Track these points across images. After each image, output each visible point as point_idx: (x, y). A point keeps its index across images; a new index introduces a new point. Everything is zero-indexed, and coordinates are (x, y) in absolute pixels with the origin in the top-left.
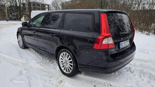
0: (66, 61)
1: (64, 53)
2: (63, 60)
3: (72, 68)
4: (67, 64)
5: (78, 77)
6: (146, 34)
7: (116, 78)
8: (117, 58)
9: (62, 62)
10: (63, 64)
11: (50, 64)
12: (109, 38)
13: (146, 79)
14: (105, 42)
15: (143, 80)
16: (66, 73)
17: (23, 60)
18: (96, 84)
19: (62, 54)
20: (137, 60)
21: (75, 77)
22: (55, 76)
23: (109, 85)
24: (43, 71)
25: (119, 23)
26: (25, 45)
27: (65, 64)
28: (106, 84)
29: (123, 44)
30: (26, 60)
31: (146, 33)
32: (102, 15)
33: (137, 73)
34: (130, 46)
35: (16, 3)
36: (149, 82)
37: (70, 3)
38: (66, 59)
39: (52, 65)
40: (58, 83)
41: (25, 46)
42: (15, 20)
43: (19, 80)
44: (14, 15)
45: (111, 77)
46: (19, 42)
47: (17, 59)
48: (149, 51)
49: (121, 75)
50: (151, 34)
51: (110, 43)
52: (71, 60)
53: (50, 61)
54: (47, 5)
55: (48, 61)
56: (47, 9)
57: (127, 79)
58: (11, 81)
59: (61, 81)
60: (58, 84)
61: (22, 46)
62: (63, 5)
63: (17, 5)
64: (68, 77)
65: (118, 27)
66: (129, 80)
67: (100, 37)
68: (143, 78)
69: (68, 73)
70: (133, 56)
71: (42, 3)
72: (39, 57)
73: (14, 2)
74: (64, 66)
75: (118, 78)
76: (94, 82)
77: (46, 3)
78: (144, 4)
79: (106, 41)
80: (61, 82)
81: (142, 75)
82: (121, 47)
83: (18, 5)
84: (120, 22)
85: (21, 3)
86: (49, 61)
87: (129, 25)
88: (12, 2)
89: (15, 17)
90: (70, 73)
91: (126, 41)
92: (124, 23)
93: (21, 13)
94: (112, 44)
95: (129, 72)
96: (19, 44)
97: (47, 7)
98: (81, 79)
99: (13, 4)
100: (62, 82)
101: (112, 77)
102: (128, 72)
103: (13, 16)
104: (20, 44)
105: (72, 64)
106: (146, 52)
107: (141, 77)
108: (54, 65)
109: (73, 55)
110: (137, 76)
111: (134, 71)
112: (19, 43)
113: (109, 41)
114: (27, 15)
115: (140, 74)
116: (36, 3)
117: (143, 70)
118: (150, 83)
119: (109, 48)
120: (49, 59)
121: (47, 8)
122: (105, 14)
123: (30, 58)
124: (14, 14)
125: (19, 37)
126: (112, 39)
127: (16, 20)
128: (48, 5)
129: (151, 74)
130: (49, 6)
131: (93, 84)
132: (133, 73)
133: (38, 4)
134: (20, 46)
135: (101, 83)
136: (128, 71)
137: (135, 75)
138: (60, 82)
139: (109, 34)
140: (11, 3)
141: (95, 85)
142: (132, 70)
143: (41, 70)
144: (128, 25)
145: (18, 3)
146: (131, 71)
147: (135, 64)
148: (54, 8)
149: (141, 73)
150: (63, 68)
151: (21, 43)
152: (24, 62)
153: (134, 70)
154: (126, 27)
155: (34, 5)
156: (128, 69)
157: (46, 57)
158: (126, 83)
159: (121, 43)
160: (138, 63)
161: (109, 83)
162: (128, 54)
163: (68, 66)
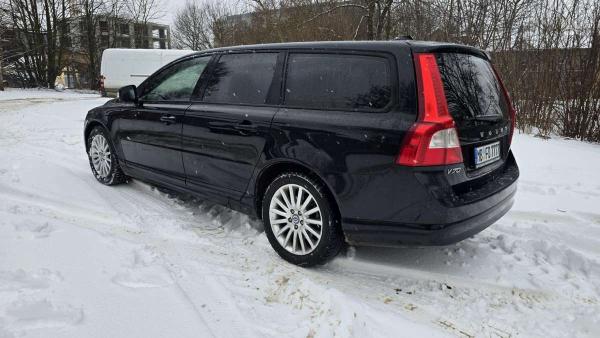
0: (296, 212)
1: (290, 186)
2: (284, 211)
3: (319, 237)
4: (299, 225)
5: (338, 266)
6: (536, 136)
7: (464, 265)
8: (468, 195)
9: (282, 217)
10: (284, 225)
11: (226, 230)
12: (449, 130)
13: (556, 270)
14: (435, 143)
15: (547, 272)
16: (298, 253)
17: (128, 219)
18: (400, 284)
19: (281, 191)
20: (521, 214)
21: (328, 268)
22: (258, 265)
23: (444, 287)
24: (212, 252)
25: (464, 88)
26: (119, 170)
27: (291, 226)
28: (431, 284)
29: (483, 155)
30: (139, 221)
31: (535, 130)
32: (423, 58)
33: (524, 253)
34: (502, 162)
35: (36, 19)
36: (566, 277)
37: (249, 21)
38: (296, 206)
39: (236, 234)
40: (276, 285)
41: (120, 176)
42: (31, 84)
43: (139, 281)
44: (26, 67)
45: (445, 263)
46: (94, 162)
47: (106, 217)
48: (555, 188)
49: (475, 257)
50: (552, 135)
51: (449, 147)
52: (317, 209)
53: (223, 223)
54: (155, 27)
55: (216, 222)
56: (157, 44)
57: (499, 269)
58: (113, 280)
59: (284, 278)
60: (276, 287)
61: (109, 177)
62: (219, 27)
63: (39, 26)
64: (304, 266)
65: (459, 101)
66: (505, 271)
67: (421, 128)
68: (547, 265)
69: (303, 252)
70: (512, 195)
71: (140, 19)
72: (182, 212)
73: (26, 13)
74: (288, 230)
75: (469, 265)
76: (394, 279)
77: (155, 21)
78: (521, 29)
79: (438, 141)
80: (286, 280)
81: (541, 257)
82: (479, 162)
83: (44, 26)
84: (466, 84)
85: (55, 17)
86: (220, 225)
87: (497, 97)
88: (19, 15)
89: (31, 75)
90: (310, 251)
91: (490, 146)
92: (478, 89)
93: (57, 58)
94: (454, 149)
95: (499, 250)
96: (93, 169)
97: (156, 33)
98: (349, 272)
99: (24, 21)
100: (289, 282)
101: (448, 263)
102: (495, 251)
103: (23, 69)
104: (96, 167)
105: (320, 223)
106: (547, 191)
107: (537, 263)
108: (243, 234)
109: (325, 190)
110: (526, 262)
111: (514, 246)
112: (92, 165)
113: (446, 141)
114: (79, 66)
115: (535, 255)
116: (116, 18)
117: (543, 244)
118: (569, 280)
119: (447, 162)
120: (218, 217)
121: (155, 40)
122: (431, 56)
123: (147, 213)
124: (27, 62)
125: (93, 144)
126: (455, 136)
127: (34, 86)
128: (161, 30)
129: (570, 254)
130: (166, 31)
131: (393, 284)
132: (511, 252)
133: (122, 25)
134: (97, 174)
135: (417, 283)
136: (494, 248)
137: (519, 260)
138: (281, 281)
139: (449, 118)
140: (15, 17)
141: (398, 287)
142: (508, 245)
143: (205, 251)
144: (492, 97)
145: (45, 18)
146: (503, 248)
147: (515, 225)
148: (185, 41)
149: (537, 253)
150: (282, 241)
151: (105, 163)
152: (134, 227)
153: (514, 243)
154: (488, 101)
155: (104, 26)
156: (495, 243)
157: (207, 209)
158: (498, 279)
159: (478, 149)
160: (524, 224)
161: (442, 281)
162: (500, 185)
163: (302, 230)
